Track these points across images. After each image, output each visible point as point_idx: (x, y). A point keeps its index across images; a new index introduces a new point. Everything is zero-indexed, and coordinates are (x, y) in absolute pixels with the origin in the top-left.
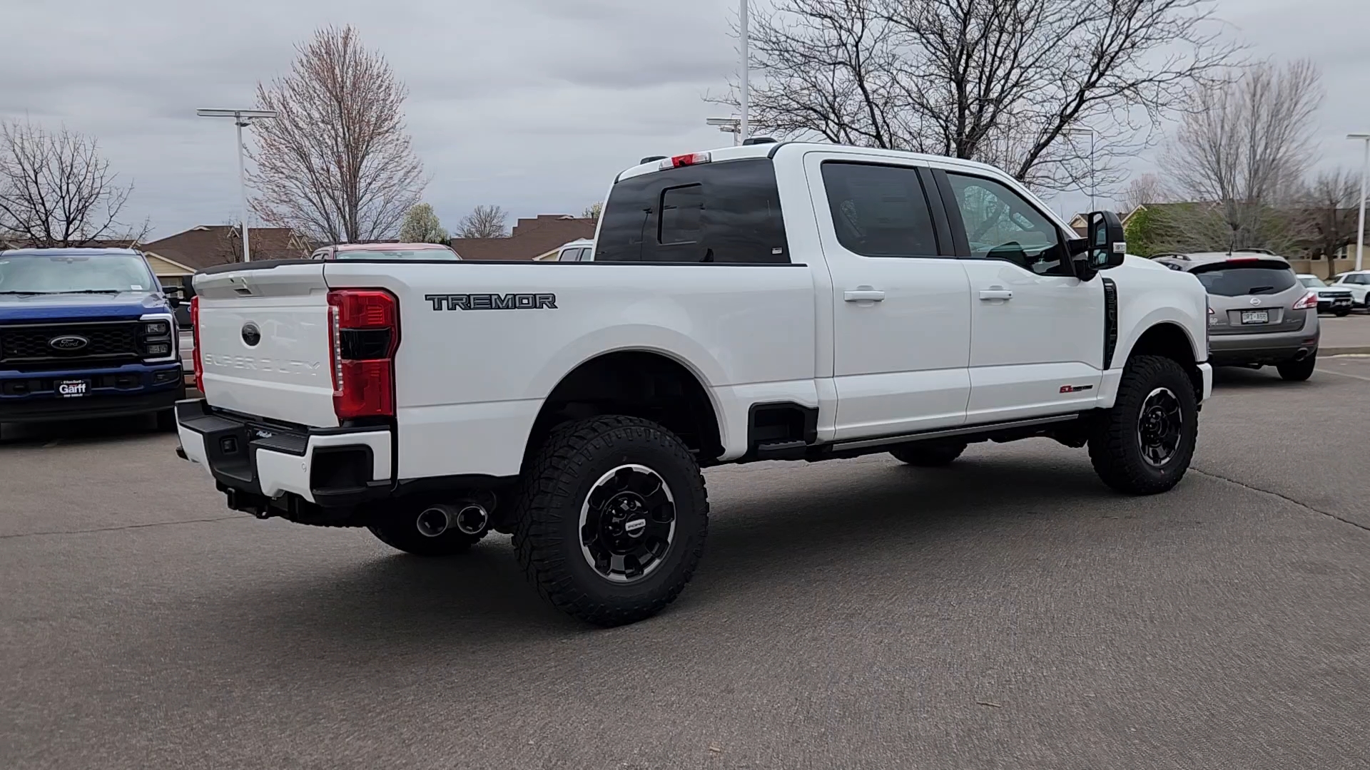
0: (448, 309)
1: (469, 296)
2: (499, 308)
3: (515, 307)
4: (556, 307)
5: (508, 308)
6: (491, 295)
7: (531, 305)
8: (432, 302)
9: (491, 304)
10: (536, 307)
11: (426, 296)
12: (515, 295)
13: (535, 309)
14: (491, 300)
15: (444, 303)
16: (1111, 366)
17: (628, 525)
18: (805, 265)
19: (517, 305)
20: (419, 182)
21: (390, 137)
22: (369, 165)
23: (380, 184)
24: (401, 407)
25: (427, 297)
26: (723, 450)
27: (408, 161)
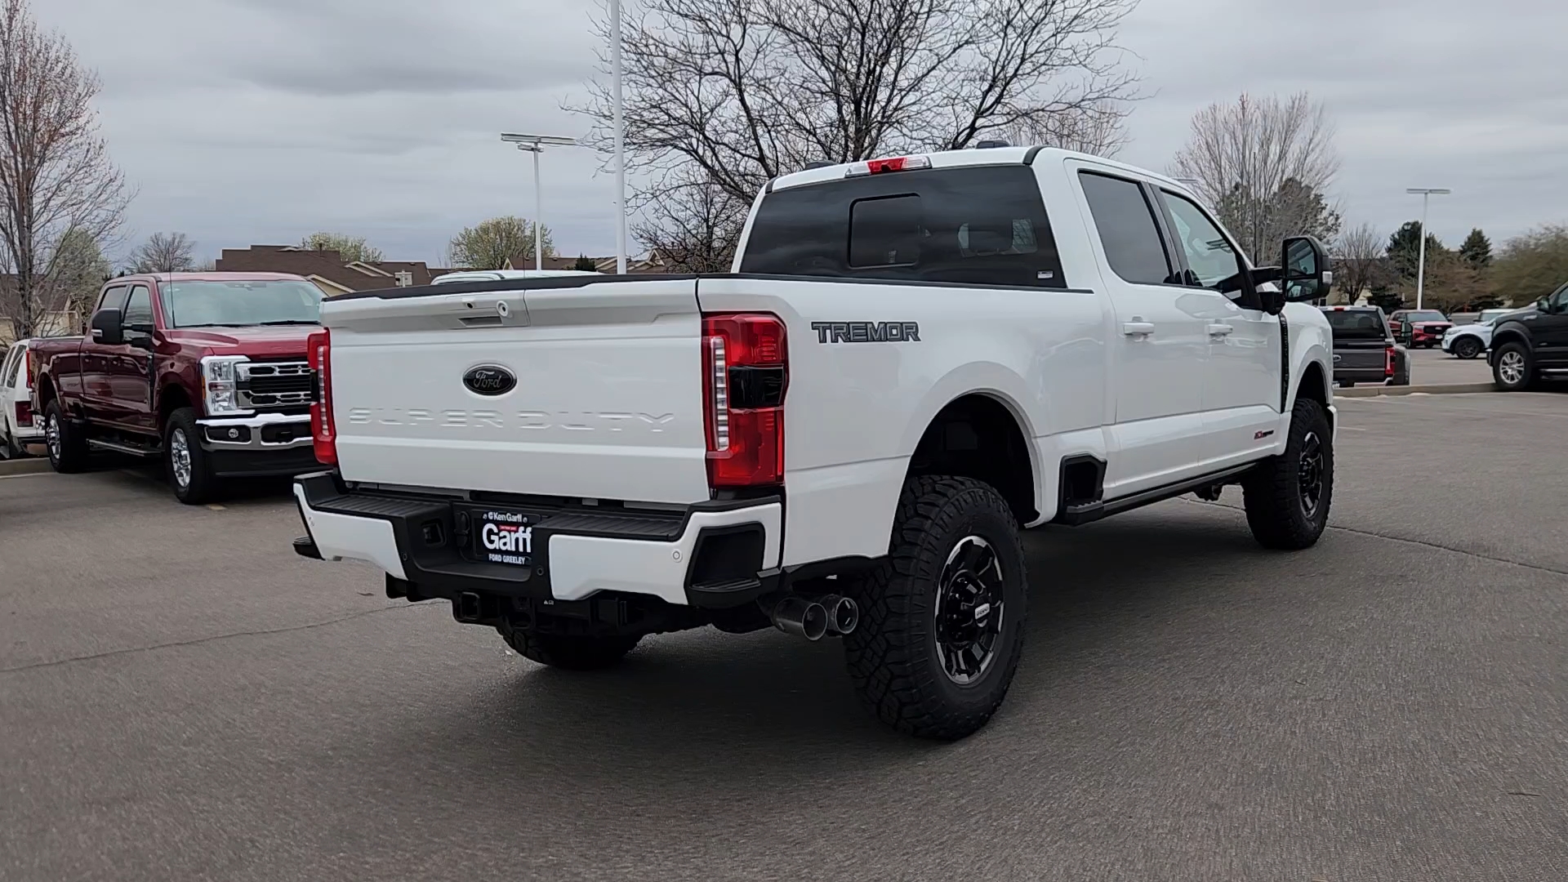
0: (832, 342)
1: (848, 324)
2: (874, 340)
3: (887, 340)
4: (919, 340)
5: (881, 340)
6: (866, 323)
7: (899, 336)
8: (817, 331)
9: (867, 335)
10: (903, 340)
11: (813, 323)
12: (886, 324)
13: (902, 342)
14: (866, 329)
15: (828, 332)
17: (977, 610)
18: (1091, 292)
19: (889, 337)
20: (119, 199)
21: (75, 140)
22: (49, 174)
23: (63, 199)
24: (788, 471)
25: (815, 326)
26: (1037, 514)
27: (101, 172)
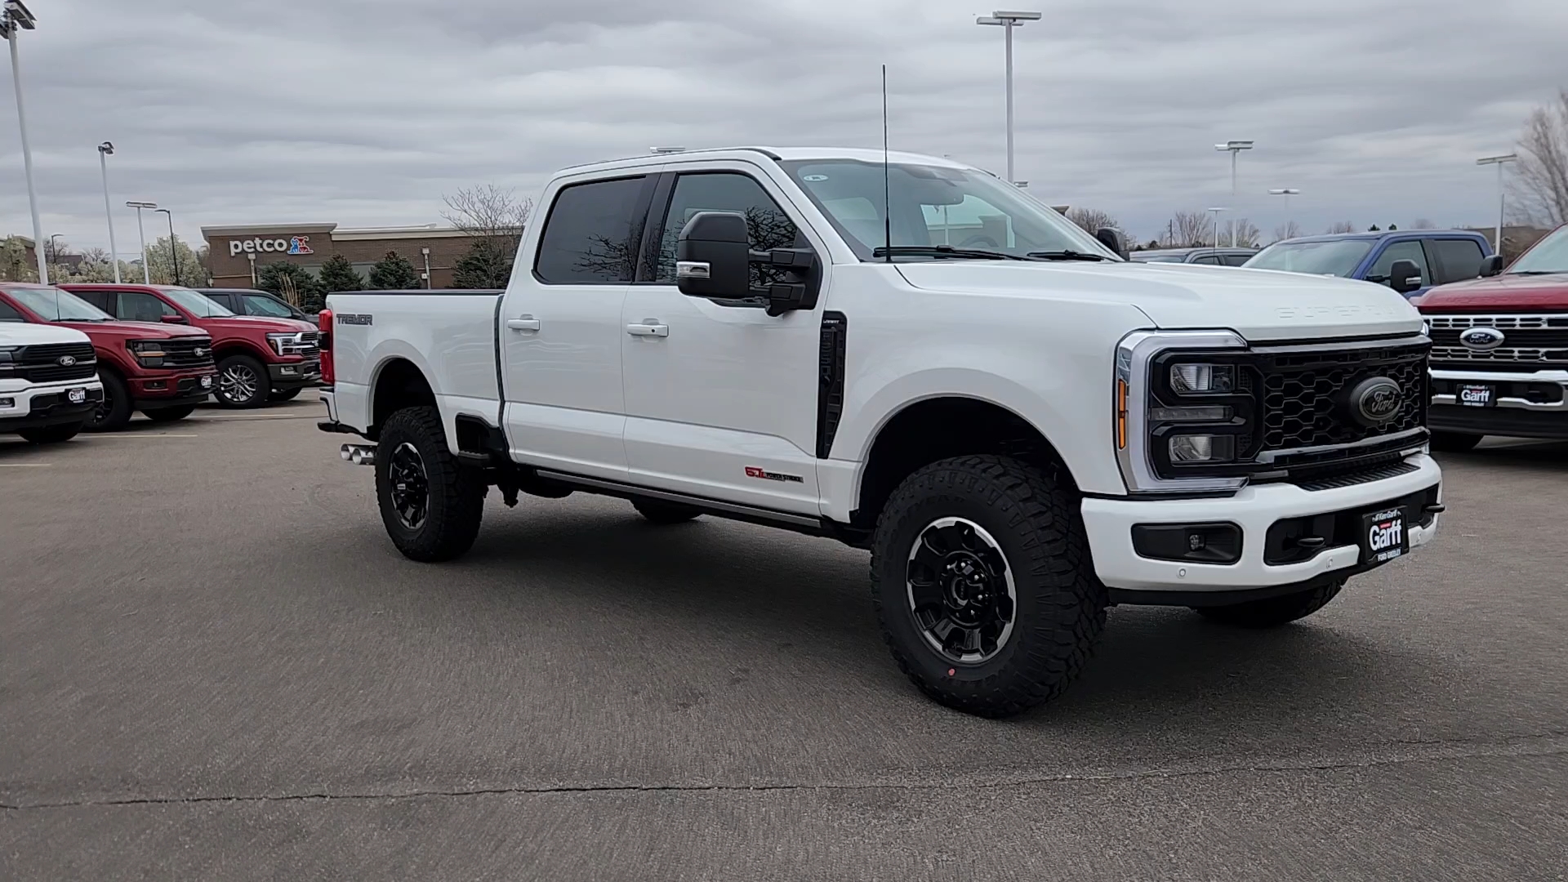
1: (347, 315)
5: (357, 324)
6: (353, 315)
7: (364, 322)
8: (338, 318)
12: (360, 315)
13: (365, 325)
14: (353, 318)
15: (341, 319)
16: (830, 455)
19: (360, 322)
